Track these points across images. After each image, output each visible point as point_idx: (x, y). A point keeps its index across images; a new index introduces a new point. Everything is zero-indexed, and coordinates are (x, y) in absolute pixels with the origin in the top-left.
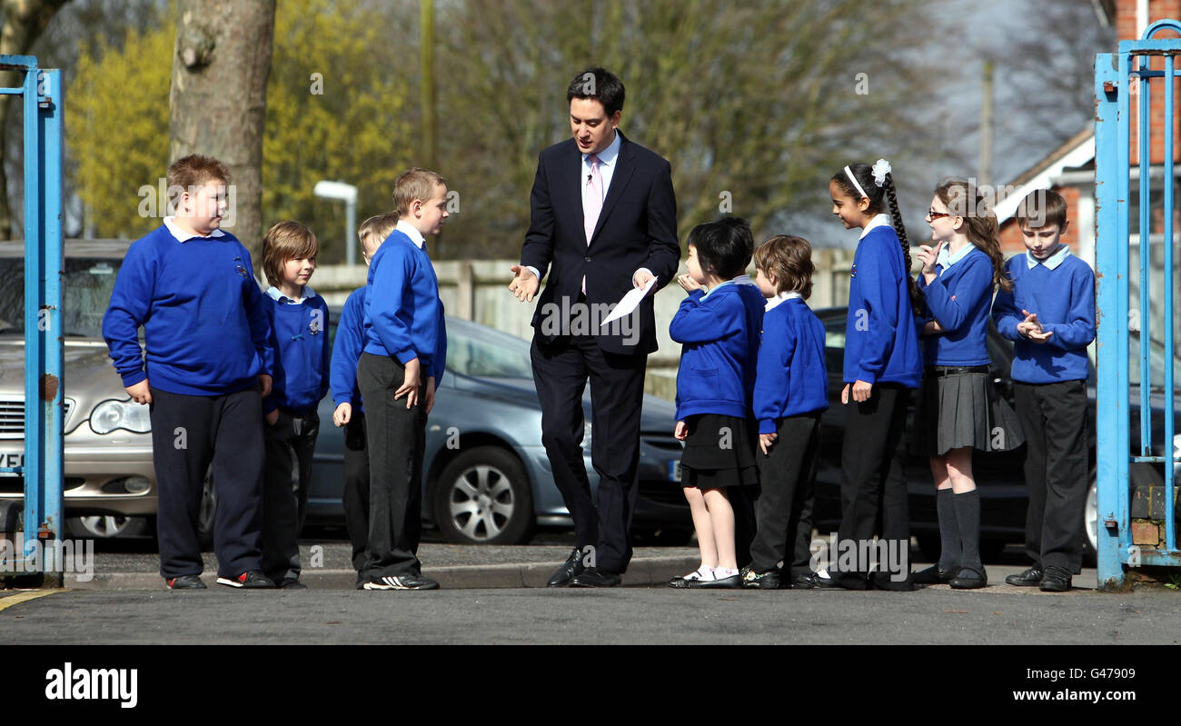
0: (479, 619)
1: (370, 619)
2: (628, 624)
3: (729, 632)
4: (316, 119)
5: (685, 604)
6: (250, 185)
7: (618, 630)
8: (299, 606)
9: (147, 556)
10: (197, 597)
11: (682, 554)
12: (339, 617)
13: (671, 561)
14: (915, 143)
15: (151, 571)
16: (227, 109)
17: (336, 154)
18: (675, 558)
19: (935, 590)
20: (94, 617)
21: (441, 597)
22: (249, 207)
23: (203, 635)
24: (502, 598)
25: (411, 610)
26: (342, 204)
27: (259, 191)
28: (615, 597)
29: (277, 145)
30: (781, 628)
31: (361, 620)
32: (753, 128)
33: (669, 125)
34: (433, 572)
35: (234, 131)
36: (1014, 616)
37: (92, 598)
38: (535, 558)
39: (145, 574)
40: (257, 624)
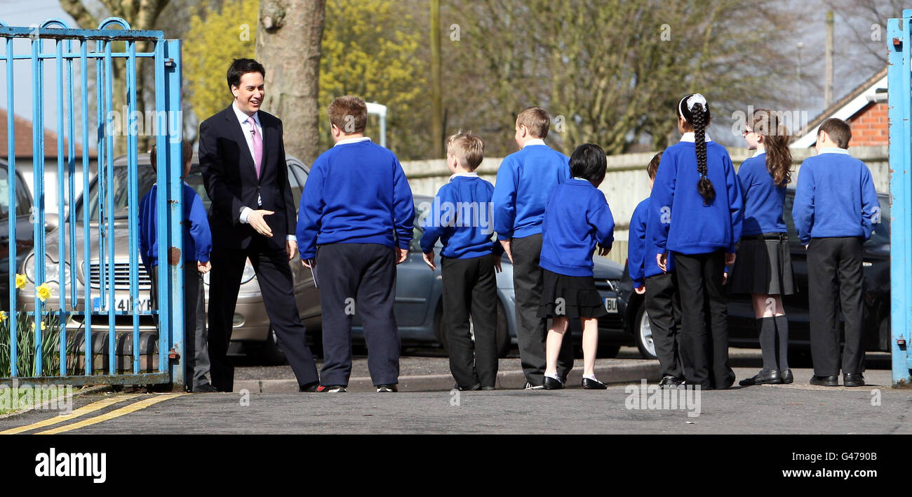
0: (467, 412)
1: (393, 413)
2: (568, 414)
3: (637, 419)
4: (358, 57)
5: (608, 400)
6: (310, 111)
7: (562, 419)
8: (345, 404)
9: (243, 369)
10: (276, 398)
11: (610, 364)
12: (371, 411)
13: (603, 369)
14: (779, 67)
15: (245, 379)
16: (294, 57)
17: (373, 81)
18: (604, 367)
19: (781, 388)
20: (207, 413)
21: (442, 397)
22: (310, 126)
23: (280, 425)
24: (483, 397)
25: (421, 406)
26: (377, 117)
27: (317, 114)
28: (559, 396)
29: (329, 77)
30: (673, 417)
31: (387, 414)
32: (665, 58)
33: (606, 58)
34: (438, 379)
35: (299, 73)
36: (834, 406)
37: (206, 399)
38: (508, 368)
39: (241, 381)
40: (316, 417)
